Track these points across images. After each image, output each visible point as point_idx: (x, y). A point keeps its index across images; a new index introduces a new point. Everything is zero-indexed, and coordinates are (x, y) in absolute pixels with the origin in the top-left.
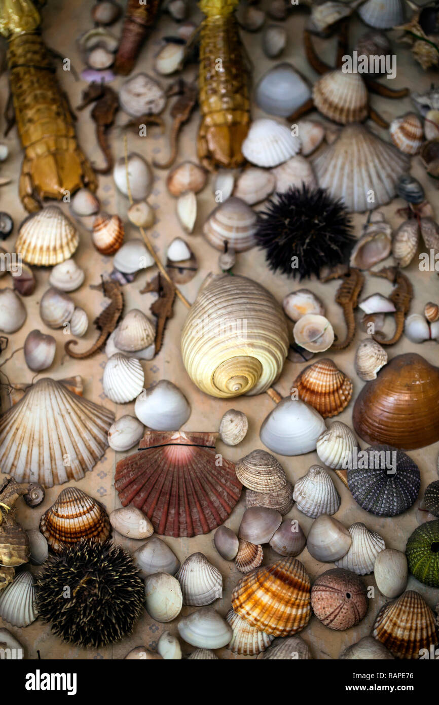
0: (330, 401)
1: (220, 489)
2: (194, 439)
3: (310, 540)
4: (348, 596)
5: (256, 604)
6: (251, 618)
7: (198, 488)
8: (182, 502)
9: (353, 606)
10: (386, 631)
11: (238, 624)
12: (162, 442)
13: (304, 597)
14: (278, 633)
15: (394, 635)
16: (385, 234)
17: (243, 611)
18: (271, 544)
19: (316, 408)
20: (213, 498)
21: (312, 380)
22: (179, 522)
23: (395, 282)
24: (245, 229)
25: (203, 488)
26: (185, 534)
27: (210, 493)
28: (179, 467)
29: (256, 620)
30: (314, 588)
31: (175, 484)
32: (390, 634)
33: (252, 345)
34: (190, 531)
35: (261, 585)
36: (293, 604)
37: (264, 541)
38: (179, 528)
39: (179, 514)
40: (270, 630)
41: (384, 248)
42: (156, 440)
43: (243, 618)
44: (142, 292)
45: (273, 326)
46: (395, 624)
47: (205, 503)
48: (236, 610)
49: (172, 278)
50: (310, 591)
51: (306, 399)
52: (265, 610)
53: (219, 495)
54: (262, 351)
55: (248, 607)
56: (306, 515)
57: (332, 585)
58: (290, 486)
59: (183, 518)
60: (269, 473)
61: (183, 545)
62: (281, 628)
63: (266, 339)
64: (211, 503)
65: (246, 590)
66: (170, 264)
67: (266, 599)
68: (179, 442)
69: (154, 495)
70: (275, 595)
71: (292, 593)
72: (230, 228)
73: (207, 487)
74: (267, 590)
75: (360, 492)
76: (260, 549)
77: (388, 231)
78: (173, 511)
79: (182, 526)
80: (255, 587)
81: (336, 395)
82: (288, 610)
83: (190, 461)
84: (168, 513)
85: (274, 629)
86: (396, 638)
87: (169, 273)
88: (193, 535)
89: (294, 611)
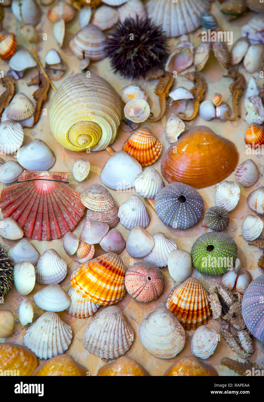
0: (147, 155)
1: (70, 209)
2: (54, 177)
3: (128, 244)
4: (149, 279)
5: (87, 282)
6: (83, 292)
7: (56, 209)
8: (44, 218)
9: (153, 285)
10: (173, 304)
11: (75, 296)
12: (33, 178)
13: (119, 279)
14: (101, 302)
15: (179, 306)
16: (189, 49)
17: (78, 287)
18: (101, 244)
20: (66, 215)
21: (135, 141)
22: (42, 231)
23: (195, 81)
24: (97, 45)
25: (59, 208)
26: (45, 238)
27: (64, 212)
28: (42, 193)
29: (86, 293)
30: (127, 273)
31: (41, 206)
32: (177, 306)
33: (94, 113)
34: (49, 236)
35: (91, 270)
36: (112, 283)
37: (96, 242)
38: (42, 235)
39: (42, 225)
40: (96, 300)
41: (189, 60)
42: (29, 176)
43: (78, 291)
44: (29, 85)
45: (109, 102)
46: (180, 299)
47: (60, 219)
48: (73, 286)
49: (49, 77)
50: (124, 275)
51: (131, 153)
52: (93, 286)
53: (70, 214)
54: (101, 118)
55: (81, 284)
56: (126, 228)
57: (138, 271)
58: (116, 207)
59: (45, 228)
60: (102, 198)
61: (43, 245)
62: (103, 299)
63: (104, 110)
64: (64, 219)
65: (80, 273)
66: (48, 67)
67: (93, 279)
68: (44, 178)
69: (27, 212)
70: (100, 277)
71: (111, 275)
72: (87, 44)
73: (62, 208)
74: (95, 273)
75: (162, 213)
76: (93, 247)
77: (192, 48)
78: (38, 223)
79: (44, 233)
80: (86, 270)
81: (151, 151)
82: (108, 287)
83: (51, 191)
84: (34, 224)
85: (99, 299)
86: (180, 308)
87: (47, 72)
88: (51, 239)
89: (112, 288)
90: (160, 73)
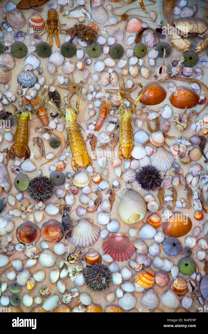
0: (157, 225)
1: (129, 249)
2: (122, 235)
3: (154, 262)
4: (165, 278)
5: (142, 280)
6: (140, 284)
7: (124, 248)
8: (120, 252)
9: (166, 281)
10: (174, 287)
11: (137, 285)
12: (114, 236)
13: (153, 278)
14: (147, 288)
15: (177, 288)
16: (170, 179)
17: (138, 282)
18: (144, 264)
19: (153, 226)
20: (128, 251)
21: (153, 219)
22: (119, 258)
23: (172, 191)
24: (133, 177)
25: (125, 248)
26: (121, 260)
27: (127, 250)
28: (118, 242)
29: (142, 284)
30: (156, 276)
31: (118, 247)
32: (176, 288)
33: (139, 211)
34: (122, 260)
35: (143, 275)
36: (151, 280)
37: (143, 263)
38: (119, 259)
39: (119, 255)
40: (145, 287)
41: (170, 182)
42: (113, 235)
43: (138, 284)
44: (106, 194)
45: (143, 205)
46: (177, 285)
47: (126, 252)
48: (136, 282)
49: (114, 190)
50: (155, 277)
51: (151, 224)
52: (144, 282)
53: (129, 250)
54: (141, 212)
55: (139, 281)
56: (152, 255)
57: (161, 275)
58: (148, 248)
59: (120, 256)
60: (143, 245)
61: (120, 264)
62: (148, 287)
63: (142, 209)
64: (127, 252)
65: (139, 277)
66: (113, 186)
67: (144, 279)
68: (118, 236)
69: (112, 250)
70: (147, 278)
71: (151, 277)
72: (129, 177)
73: (126, 248)
74: (145, 277)
75: (167, 250)
76: (141, 265)
77: (171, 178)
78: (117, 254)
79: (120, 258)
80: (141, 276)
81: (159, 223)
83: (122, 241)
84: (116, 255)
85: (146, 287)
86: (177, 289)
87: (113, 188)
88: (122, 261)
89: (151, 282)
90: (158, 188)
